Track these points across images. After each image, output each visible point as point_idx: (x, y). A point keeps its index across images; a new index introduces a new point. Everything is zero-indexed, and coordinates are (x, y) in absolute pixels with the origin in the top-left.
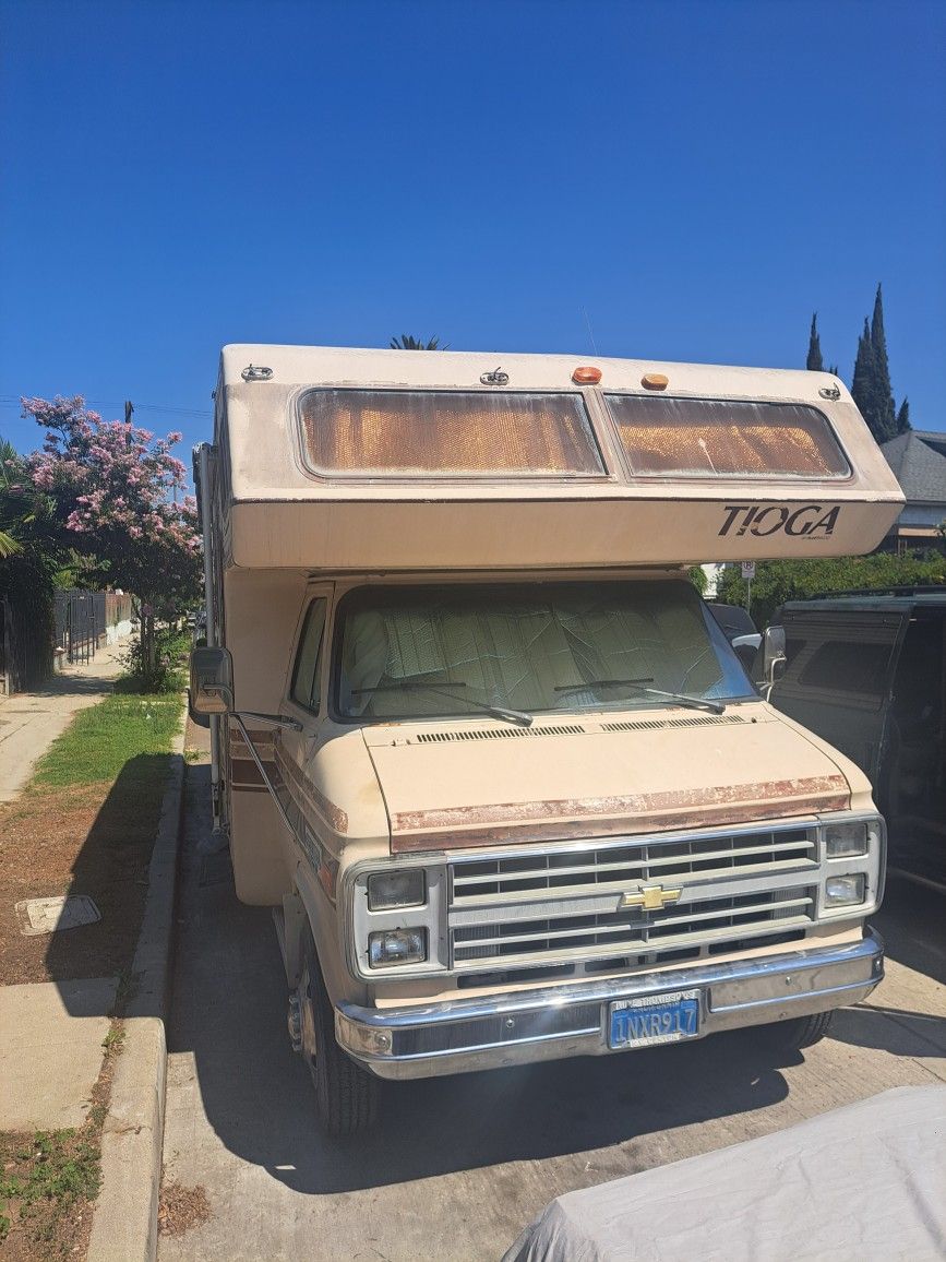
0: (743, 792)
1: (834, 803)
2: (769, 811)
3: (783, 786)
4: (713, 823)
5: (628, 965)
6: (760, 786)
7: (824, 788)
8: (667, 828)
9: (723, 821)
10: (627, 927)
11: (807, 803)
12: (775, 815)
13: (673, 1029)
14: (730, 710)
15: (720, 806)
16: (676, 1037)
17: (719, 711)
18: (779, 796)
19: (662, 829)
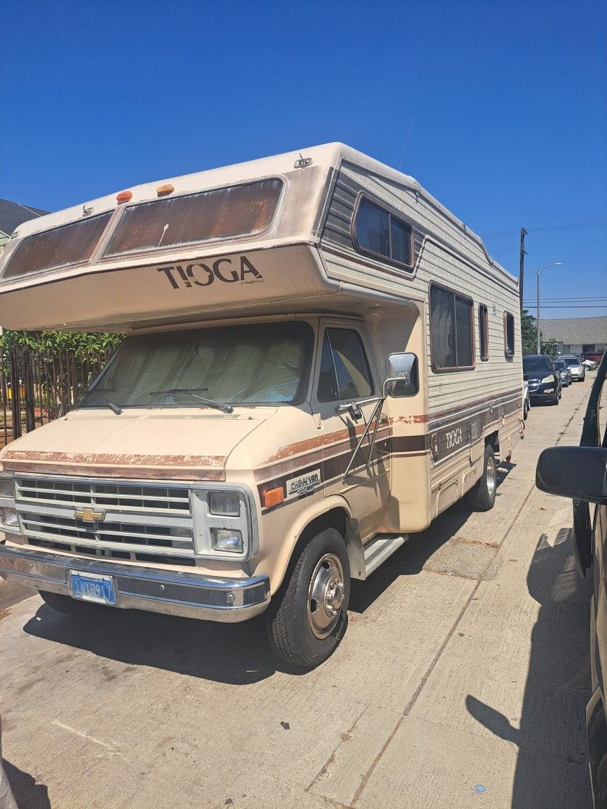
0: (151, 459)
1: (212, 476)
2: (162, 474)
3: (178, 459)
4: (127, 476)
5: (95, 554)
6: (162, 457)
7: (206, 463)
8: (101, 475)
9: (134, 476)
10: (84, 530)
11: (191, 472)
12: (167, 477)
13: (101, 596)
14: (237, 410)
15: (131, 466)
16: (103, 601)
17: (230, 411)
18: (171, 465)
19: (98, 475)
